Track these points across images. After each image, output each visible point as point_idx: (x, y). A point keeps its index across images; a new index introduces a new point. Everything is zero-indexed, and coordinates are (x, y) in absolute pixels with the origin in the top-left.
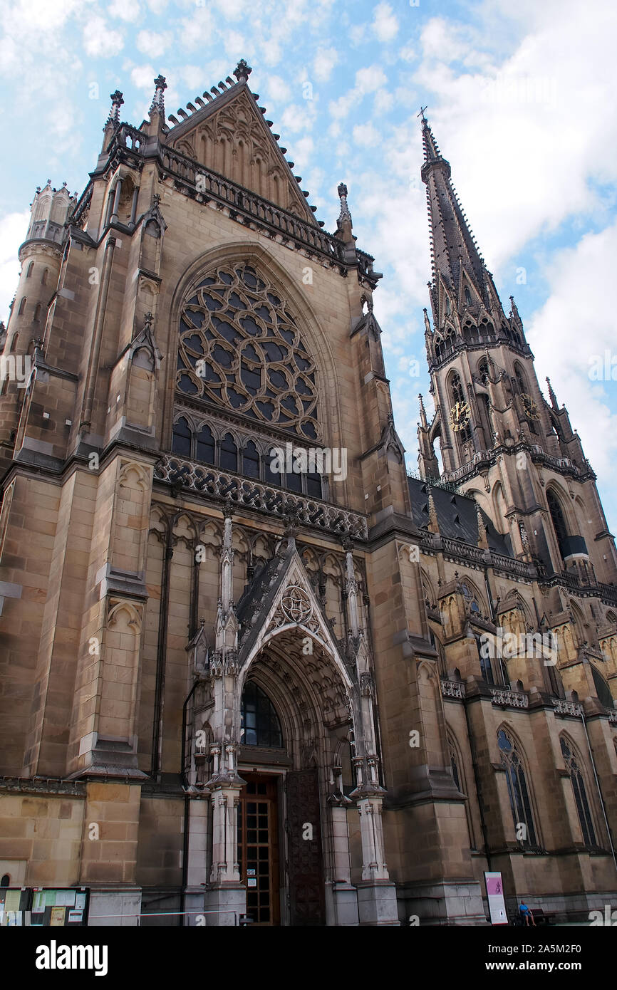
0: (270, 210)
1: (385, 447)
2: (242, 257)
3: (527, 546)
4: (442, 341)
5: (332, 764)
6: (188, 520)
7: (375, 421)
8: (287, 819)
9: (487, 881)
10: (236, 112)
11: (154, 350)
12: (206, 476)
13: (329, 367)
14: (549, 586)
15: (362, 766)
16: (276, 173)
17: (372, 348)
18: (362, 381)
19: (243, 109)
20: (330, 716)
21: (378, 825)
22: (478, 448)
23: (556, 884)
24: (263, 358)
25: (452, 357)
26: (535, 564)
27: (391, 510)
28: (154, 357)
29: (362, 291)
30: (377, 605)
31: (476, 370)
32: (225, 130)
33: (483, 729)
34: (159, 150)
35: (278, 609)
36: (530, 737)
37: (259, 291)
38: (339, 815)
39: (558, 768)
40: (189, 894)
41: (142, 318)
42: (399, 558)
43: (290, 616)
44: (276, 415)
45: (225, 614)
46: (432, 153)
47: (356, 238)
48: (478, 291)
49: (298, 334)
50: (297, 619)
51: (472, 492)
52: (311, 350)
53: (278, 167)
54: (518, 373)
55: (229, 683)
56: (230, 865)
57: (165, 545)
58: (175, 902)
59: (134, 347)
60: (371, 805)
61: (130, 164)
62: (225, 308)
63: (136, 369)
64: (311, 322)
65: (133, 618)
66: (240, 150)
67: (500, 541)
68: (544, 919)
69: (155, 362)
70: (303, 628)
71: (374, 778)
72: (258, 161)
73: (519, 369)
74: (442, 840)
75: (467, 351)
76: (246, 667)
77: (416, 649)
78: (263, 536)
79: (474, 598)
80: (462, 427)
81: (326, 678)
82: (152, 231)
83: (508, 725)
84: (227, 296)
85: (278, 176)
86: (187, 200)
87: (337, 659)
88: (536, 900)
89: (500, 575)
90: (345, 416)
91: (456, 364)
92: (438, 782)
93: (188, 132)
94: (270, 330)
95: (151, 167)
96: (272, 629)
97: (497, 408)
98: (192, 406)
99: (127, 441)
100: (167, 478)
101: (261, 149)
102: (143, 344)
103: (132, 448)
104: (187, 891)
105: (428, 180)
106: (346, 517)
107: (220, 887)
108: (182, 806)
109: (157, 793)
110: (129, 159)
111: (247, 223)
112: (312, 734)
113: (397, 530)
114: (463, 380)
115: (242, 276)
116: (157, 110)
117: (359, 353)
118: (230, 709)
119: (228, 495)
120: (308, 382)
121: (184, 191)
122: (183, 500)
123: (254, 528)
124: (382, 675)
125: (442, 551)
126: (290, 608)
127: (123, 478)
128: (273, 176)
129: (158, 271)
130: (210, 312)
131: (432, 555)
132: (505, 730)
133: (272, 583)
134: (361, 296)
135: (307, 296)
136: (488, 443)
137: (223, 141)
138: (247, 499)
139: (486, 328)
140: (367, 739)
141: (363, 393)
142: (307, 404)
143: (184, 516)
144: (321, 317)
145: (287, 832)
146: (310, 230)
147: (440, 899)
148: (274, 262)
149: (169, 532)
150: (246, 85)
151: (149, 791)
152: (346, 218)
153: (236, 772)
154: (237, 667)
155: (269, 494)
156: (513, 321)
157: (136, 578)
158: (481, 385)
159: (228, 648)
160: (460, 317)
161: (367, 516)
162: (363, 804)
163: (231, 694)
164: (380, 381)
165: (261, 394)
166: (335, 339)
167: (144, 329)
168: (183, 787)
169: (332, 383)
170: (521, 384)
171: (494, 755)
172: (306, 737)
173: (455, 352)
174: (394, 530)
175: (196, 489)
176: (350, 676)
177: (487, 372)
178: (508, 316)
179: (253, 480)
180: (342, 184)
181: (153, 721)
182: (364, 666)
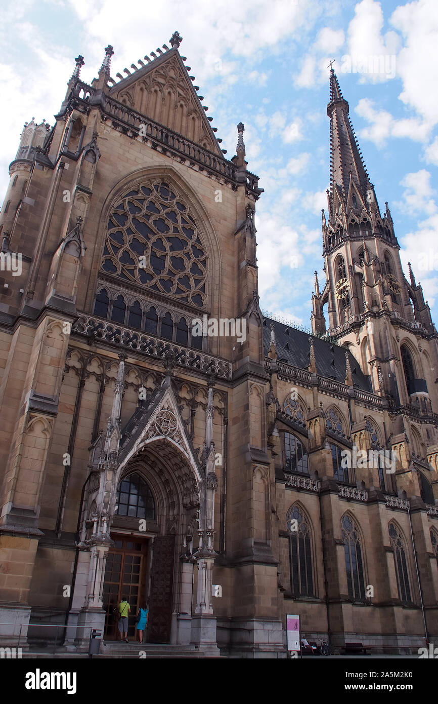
0: (183, 142)
1: (249, 314)
2: (159, 176)
3: (382, 384)
4: (333, 233)
5: (186, 534)
6: (99, 361)
7: (244, 295)
8: (151, 569)
9: (288, 621)
10: (168, 70)
11: (81, 243)
12: (115, 331)
13: (216, 256)
14: (396, 415)
15: (203, 536)
16: (194, 115)
17: (248, 243)
18: (239, 266)
19: (173, 68)
20: (187, 501)
21: (209, 578)
22: (354, 312)
23: (377, 626)
24: (168, 248)
25: (339, 246)
26: (387, 399)
27: (248, 359)
28: (80, 247)
29: (247, 201)
30: (233, 425)
31: (356, 256)
32: (159, 84)
33: (331, 514)
34: (103, 100)
35: (152, 425)
36: (367, 521)
37: (170, 200)
38: (187, 568)
39: (385, 545)
40: (71, 613)
41: (75, 221)
42: (250, 393)
43: (160, 430)
44: (174, 289)
45: (112, 427)
46: (336, 94)
47: (247, 163)
48: (362, 198)
49: (196, 232)
50: (166, 433)
51: (347, 344)
52: (205, 243)
53: (196, 110)
54: (387, 259)
55: (109, 475)
56: (97, 597)
57: (80, 378)
58: (62, 618)
59: (67, 240)
60: (206, 563)
61: (80, 109)
62: (144, 212)
63: (67, 256)
64: (206, 223)
65: (46, 427)
66: (169, 97)
67: (364, 381)
68: (363, 651)
69: (81, 251)
70: (170, 439)
71: (210, 545)
72: (182, 106)
73: (388, 256)
74: (257, 590)
75: (351, 241)
76: (124, 464)
77: (254, 457)
78: (153, 374)
79: (339, 421)
80: (343, 297)
81: (186, 474)
82: (90, 158)
83: (351, 512)
84: (146, 204)
85: (196, 117)
86: (121, 135)
87: (192, 462)
88: (361, 637)
89: (360, 405)
90: (224, 291)
91: (342, 251)
92: (259, 550)
93: (129, 85)
94: (176, 229)
95: (96, 112)
96: (147, 439)
97: (369, 284)
98: (111, 282)
99: (54, 306)
100: (85, 332)
101: (184, 98)
102: (74, 239)
103: (57, 311)
104: (70, 612)
105: (332, 115)
106: (217, 363)
107: (87, 611)
108: (73, 554)
109: (56, 545)
110: (80, 106)
111: (164, 152)
112: (176, 511)
113: (250, 374)
114: (346, 262)
115: (159, 189)
116: (105, 71)
117: (239, 247)
118: (108, 492)
119: (129, 345)
120: (200, 266)
121: (119, 129)
122: (96, 347)
123: (147, 368)
124: (231, 474)
125: (317, 386)
126: (161, 425)
127: (48, 331)
128: (191, 116)
129: (91, 187)
130: (132, 215)
131: (310, 388)
132: (349, 515)
133: (150, 407)
134: (246, 205)
135: (205, 204)
136: (360, 309)
137: (156, 91)
138: (144, 348)
139: (366, 225)
140: (210, 518)
141: (239, 276)
142: (197, 282)
143: (96, 358)
144: (213, 220)
145: (151, 577)
146: (212, 156)
147: (251, 631)
148: (182, 181)
149: (84, 369)
150: (177, 50)
151: (50, 544)
152: (241, 148)
153: (108, 535)
154: (116, 464)
155: (161, 345)
156: (386, 220)
157: (51, 400)
158: (358, 266)
159: (111, 450)
160: (347, 216)
161: (233, 363)
162: (200, 561)
163: (110, 482)
164: (250, 267)
165: (164, 275)
166: (223, 235)
167: (76, 228)
168: (76, 542)
169: (217, 267)
170: (389, 267)
171: (337, 534)
172: (171, 513)
173: (342, 242)
174: (248, 373)
175: (106, 340)
176: (201, 474)
177: (363, 257)
178: (383, 217)
179: (149, 335)
180: (241, 123)
181: (60, 496)
182: (212, 467)
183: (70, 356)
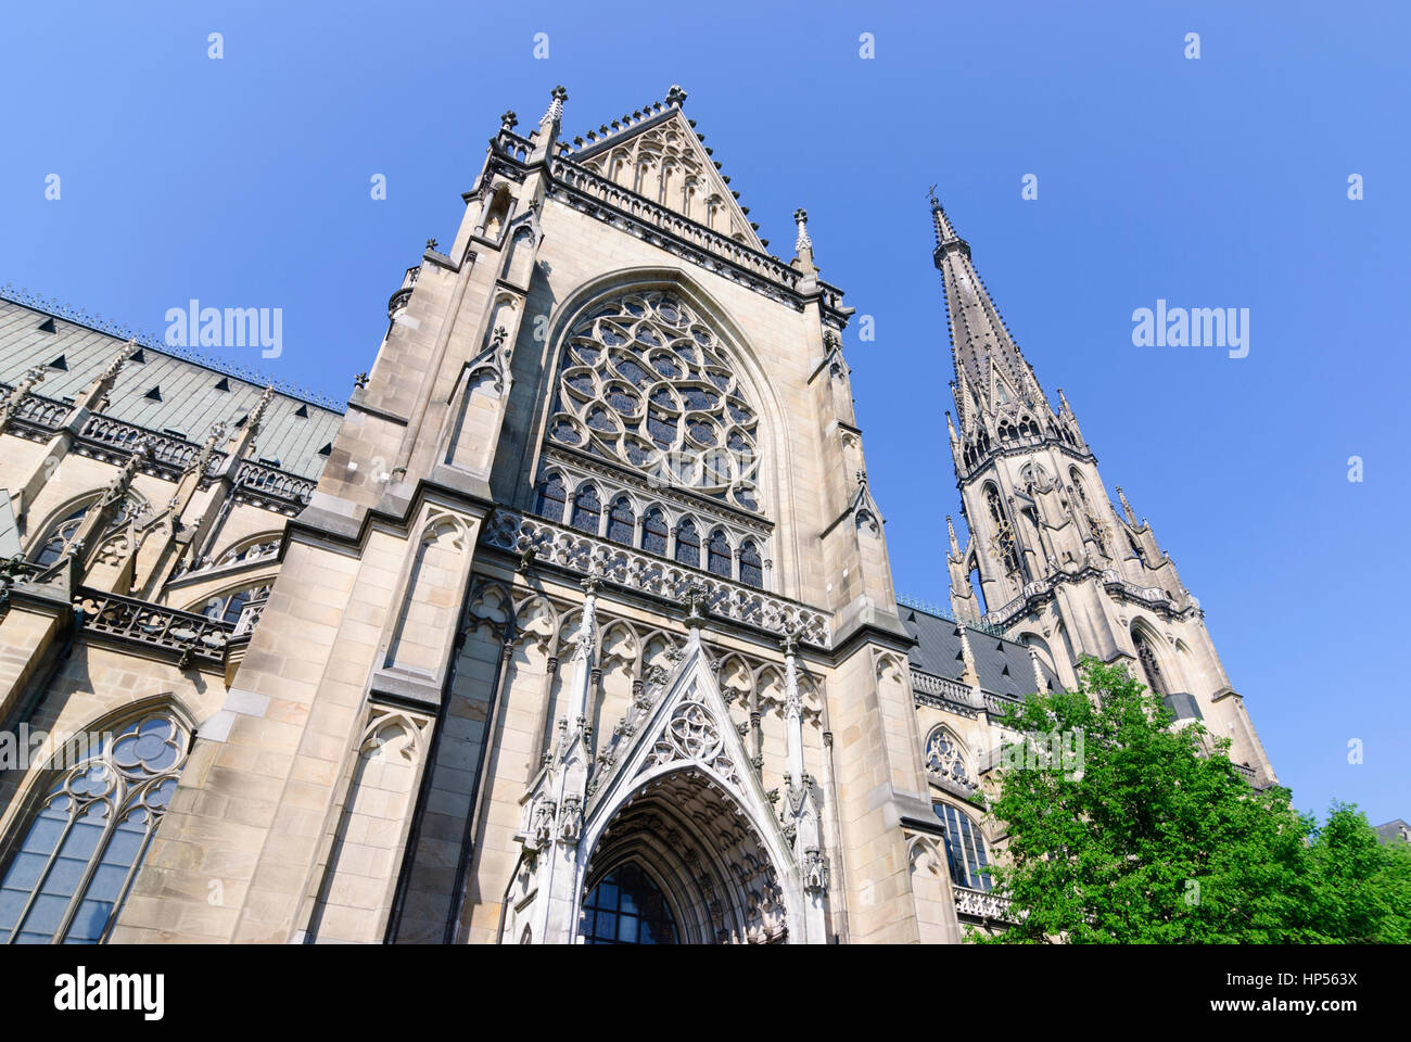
1: (854, 514)
2: (658, 284)
4: (971, 448)
6: (544, 609)
7: (840, 482)
11: (502, 372)
13: (777, 419)
16: (714, 203)
17: (836, 392)
18: (823, 434)
19: (674, 135)
24: (680, 404)
25: (987, 466)
28: (501, 381)
30: (846, 746)
31: (1018, 480)
34: (547, 160)
35: (663, 735)
37: (680, 325)
41: (492, 336)
42: (875, 671)
43: (684, 747)
46: (946, 234)
48: (1014, 385)
49: (733, 378)
51: (1026, 636)
52: (752, 398)
53: (718, 196)
55: (563, 857)
57: (503, 643)
59: (474, 367)
62: (630, 343)
63: (475, 395)
65: (410, 738)
66: (669, 177)
69: (502, 388)
70: (706, 768)
72: (692, 190)
73: (1077, 475)
75: (1005, 456)
76: (598, 827)
77: (906, 814)
80: (1005, 553)
81: (749, 857)
82: (523, 241)
84: (634, 329)
86: (584, 218)
87: (762, 821)
91: (991, 474)
94: (694, 371)
95: (535, 178)
96: (650, 767)
97: (1050, 525)
98: (569, 460)
99: (440, 482)
100: (514, 547)
101: (695, 177)
102: (488, 364)
103: (447, 493)
106: (797, 615)
110: (507, 169)
111: (665, 246)
113: (870, 629)
115: (658, 308)
117: (818, 401)
119: (608, 575)
120: (746, 437)
121: (581, 207)
123: (648, 623)
124: (854, 860)
126: (684, 735)
130: (607, 347)
131: (971, 716)
135: (747, 331)
136: (1040, 571)
137: (644, 167)
138: (640, 582)
139: (1029, 427)
141: (824, 450)
143: (538, 602)
144: (765, 356)
149: (511, 623)
152: (804, 246)
154: (579, 825)
155: (676, 576)
156: (1064, 417)
157: (427, 679)
158: (1026, 497)
159: (567, 793)
160: (993, 416)
161: (830, 615)
164: (846, 431)
165: (675, 449)
166: (786, 383)
167: (491, 346)
169: (781, 438)
170: (1081, 495)
173: (990, 459)
174: (866, 628)
175: (558, 564)
182: (810, 837)
183: (481, 597)
